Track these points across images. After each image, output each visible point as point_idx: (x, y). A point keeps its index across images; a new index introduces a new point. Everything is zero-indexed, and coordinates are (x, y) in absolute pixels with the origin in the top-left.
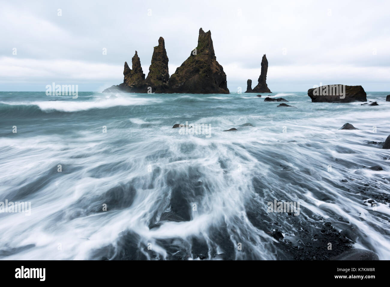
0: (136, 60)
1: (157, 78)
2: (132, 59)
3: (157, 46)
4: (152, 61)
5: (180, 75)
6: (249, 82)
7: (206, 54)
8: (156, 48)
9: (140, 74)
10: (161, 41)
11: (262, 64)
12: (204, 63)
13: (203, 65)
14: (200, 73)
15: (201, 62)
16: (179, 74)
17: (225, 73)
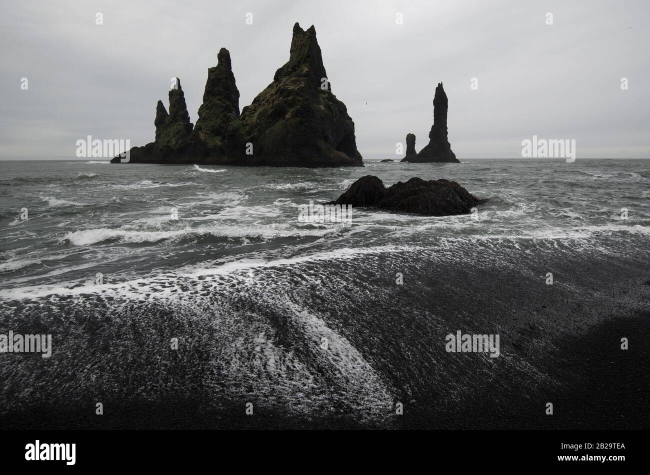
0: (177, 96)
1: (212, 132)
2: (169, 95)
3: (215, 66)
4: (204, 97)
5: (248, 122)
6: (411, 140)
7: (301, 76)
8: (211, 71)
9: (182, 123)
10: (224, 56)
11: (435, 102)
12: (297, 94)
13: (293, 100)
14: (287, 116)
15: (290, 93)
16: (246, 121)
17: (351, 119)
